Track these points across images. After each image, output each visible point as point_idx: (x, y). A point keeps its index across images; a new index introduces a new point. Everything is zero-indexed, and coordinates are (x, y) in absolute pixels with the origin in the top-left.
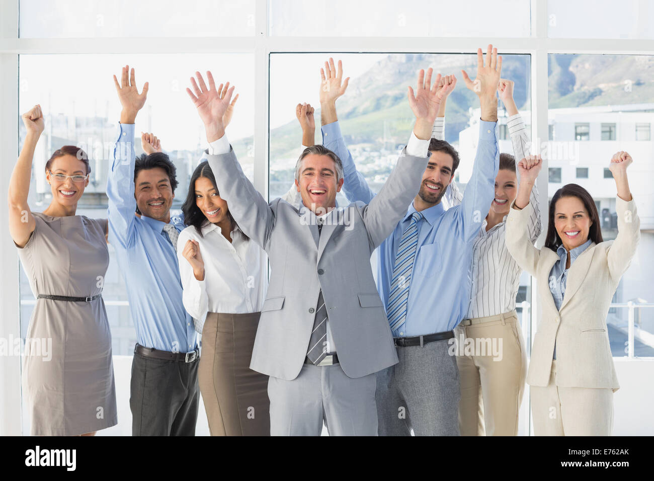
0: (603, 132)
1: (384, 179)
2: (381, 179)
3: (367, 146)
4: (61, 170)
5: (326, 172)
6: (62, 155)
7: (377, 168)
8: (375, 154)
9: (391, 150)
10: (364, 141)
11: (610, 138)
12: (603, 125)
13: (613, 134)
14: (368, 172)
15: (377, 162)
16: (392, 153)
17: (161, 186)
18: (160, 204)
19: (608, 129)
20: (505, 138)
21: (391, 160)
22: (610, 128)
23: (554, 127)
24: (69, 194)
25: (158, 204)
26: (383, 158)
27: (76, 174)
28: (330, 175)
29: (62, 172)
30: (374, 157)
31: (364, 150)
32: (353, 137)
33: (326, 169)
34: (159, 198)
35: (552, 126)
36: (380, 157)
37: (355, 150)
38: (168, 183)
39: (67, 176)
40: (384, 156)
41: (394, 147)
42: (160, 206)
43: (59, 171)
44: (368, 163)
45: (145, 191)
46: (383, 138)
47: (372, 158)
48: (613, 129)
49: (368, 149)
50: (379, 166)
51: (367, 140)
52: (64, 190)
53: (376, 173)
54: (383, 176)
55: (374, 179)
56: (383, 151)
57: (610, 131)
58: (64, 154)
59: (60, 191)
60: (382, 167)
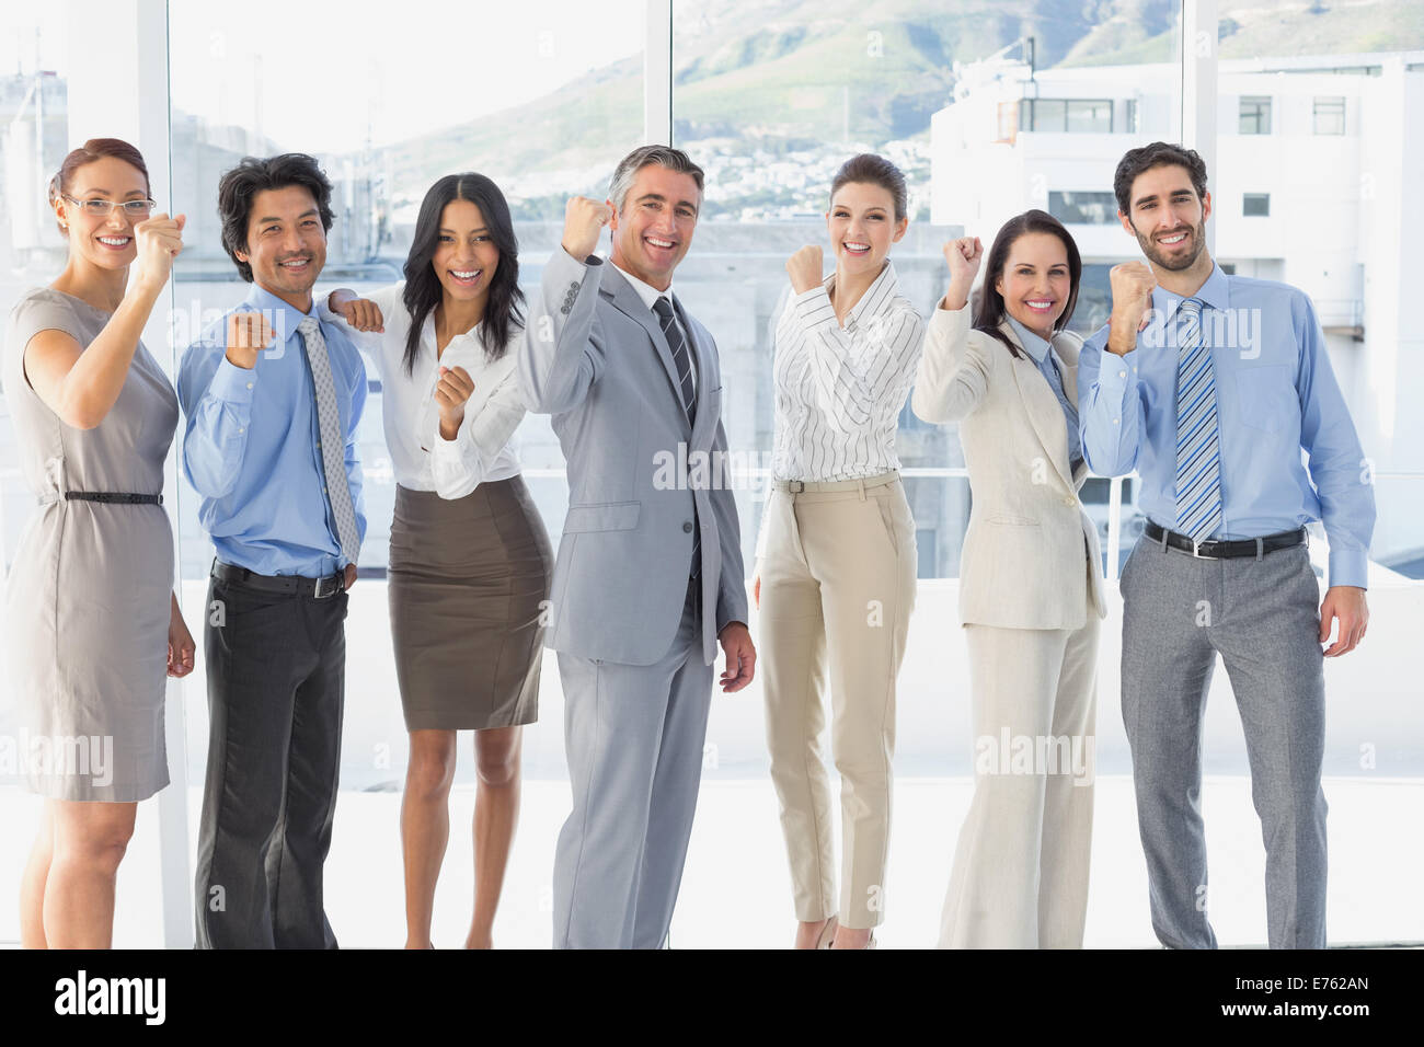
0: (1243, 116)
1: (761, 216)
2: (754, 216)
3: (725, 144)
4: (100, 191)
5: (685, 208)
6: (92, 159)
7: (746, 193)
8: (742, 161)
9: (776, 152)
10: (719, 134)
11: (1258, 131)
12: (1244, 101)
13: (1263, 120)
14: (728, 202)
15: (747, 178)
16: (779, 159)
17: (304, 224)
18: (303, 262)
19: (1253, 110)
20: (1032, 129)
21: (776, 174)
22: (1259, 109)
23: (1138, 105)
24: (119, 242)
25: (299, 263)
26: (759, 170)
27: (130, 197)
28: (689, 214)
29: (101, 195)
30: (740, 168)
31: (718, 152)
32: (694, 125)
33: (686, 204)
34: (302, 250)
35: (1135, 101)
36: (752, 168)
37: (698, 152)
38: (318, 219)
39: (113, 203)
40: (762, 166)
41: (782, 148)
42: (303, 267)
43: (94, 194)
44: (728, 181)
45: (270, 236)
46: (759, 127)
47: (735, 170)
48: (1264, 109)
49: (726, 151)
50: (751, 188)
51: (724, 131)
52: (108, 237)
53: (744, 202)
54: (760, 210)
55: (740, 216)
56: (759, 154)
57: (1258, 115)
58: (98, 154)
59: (98, 239)
60: (758, 189)
